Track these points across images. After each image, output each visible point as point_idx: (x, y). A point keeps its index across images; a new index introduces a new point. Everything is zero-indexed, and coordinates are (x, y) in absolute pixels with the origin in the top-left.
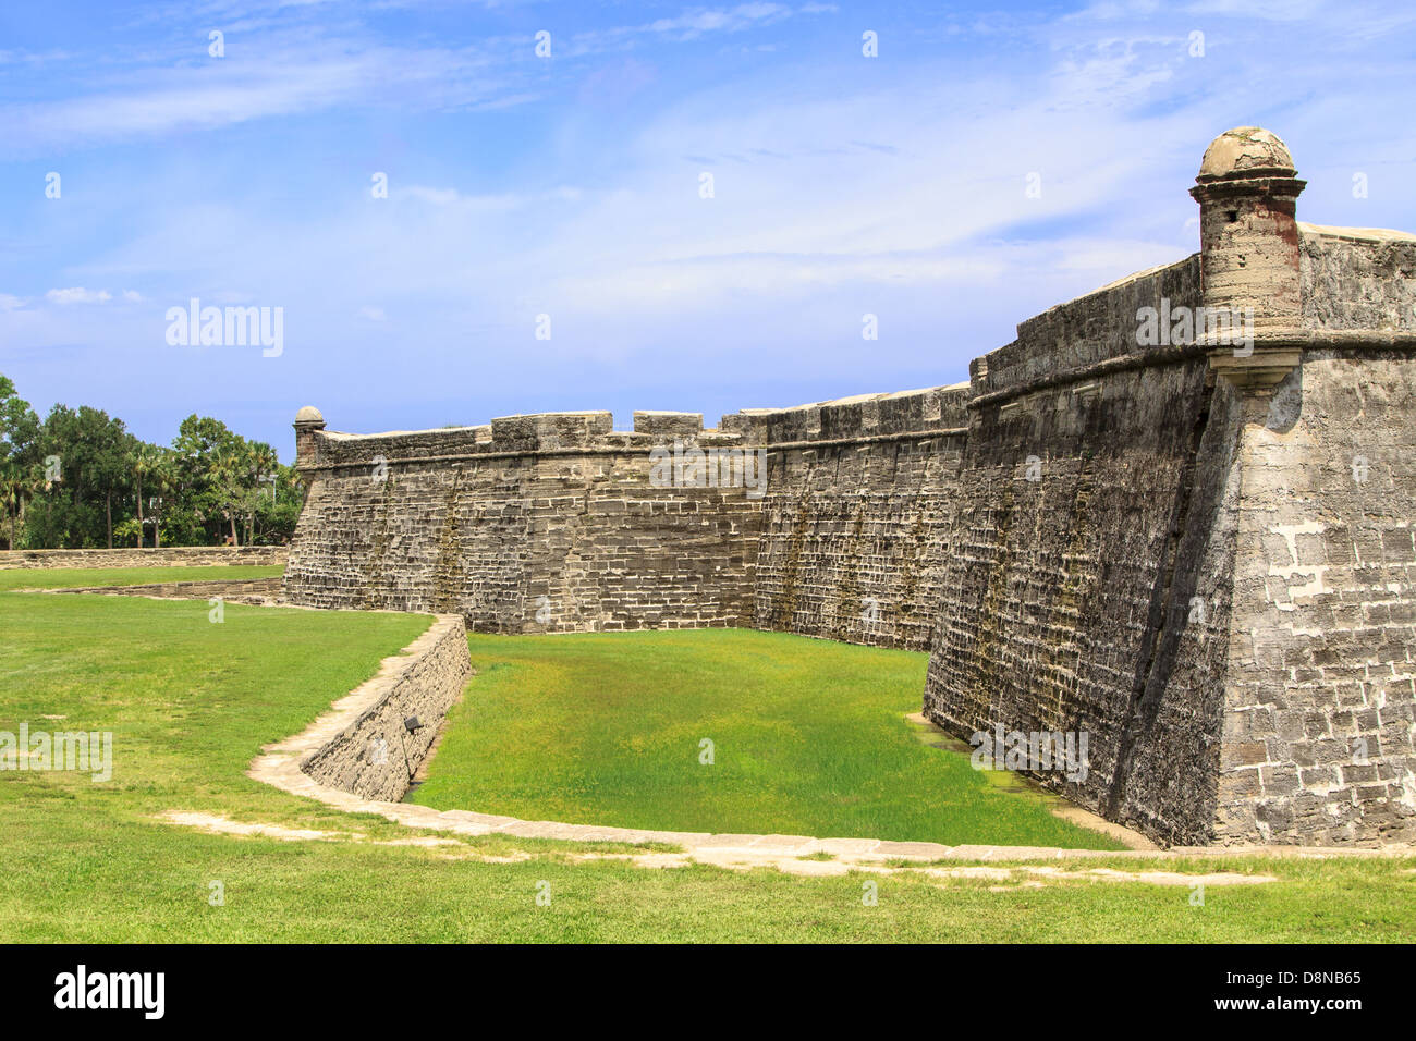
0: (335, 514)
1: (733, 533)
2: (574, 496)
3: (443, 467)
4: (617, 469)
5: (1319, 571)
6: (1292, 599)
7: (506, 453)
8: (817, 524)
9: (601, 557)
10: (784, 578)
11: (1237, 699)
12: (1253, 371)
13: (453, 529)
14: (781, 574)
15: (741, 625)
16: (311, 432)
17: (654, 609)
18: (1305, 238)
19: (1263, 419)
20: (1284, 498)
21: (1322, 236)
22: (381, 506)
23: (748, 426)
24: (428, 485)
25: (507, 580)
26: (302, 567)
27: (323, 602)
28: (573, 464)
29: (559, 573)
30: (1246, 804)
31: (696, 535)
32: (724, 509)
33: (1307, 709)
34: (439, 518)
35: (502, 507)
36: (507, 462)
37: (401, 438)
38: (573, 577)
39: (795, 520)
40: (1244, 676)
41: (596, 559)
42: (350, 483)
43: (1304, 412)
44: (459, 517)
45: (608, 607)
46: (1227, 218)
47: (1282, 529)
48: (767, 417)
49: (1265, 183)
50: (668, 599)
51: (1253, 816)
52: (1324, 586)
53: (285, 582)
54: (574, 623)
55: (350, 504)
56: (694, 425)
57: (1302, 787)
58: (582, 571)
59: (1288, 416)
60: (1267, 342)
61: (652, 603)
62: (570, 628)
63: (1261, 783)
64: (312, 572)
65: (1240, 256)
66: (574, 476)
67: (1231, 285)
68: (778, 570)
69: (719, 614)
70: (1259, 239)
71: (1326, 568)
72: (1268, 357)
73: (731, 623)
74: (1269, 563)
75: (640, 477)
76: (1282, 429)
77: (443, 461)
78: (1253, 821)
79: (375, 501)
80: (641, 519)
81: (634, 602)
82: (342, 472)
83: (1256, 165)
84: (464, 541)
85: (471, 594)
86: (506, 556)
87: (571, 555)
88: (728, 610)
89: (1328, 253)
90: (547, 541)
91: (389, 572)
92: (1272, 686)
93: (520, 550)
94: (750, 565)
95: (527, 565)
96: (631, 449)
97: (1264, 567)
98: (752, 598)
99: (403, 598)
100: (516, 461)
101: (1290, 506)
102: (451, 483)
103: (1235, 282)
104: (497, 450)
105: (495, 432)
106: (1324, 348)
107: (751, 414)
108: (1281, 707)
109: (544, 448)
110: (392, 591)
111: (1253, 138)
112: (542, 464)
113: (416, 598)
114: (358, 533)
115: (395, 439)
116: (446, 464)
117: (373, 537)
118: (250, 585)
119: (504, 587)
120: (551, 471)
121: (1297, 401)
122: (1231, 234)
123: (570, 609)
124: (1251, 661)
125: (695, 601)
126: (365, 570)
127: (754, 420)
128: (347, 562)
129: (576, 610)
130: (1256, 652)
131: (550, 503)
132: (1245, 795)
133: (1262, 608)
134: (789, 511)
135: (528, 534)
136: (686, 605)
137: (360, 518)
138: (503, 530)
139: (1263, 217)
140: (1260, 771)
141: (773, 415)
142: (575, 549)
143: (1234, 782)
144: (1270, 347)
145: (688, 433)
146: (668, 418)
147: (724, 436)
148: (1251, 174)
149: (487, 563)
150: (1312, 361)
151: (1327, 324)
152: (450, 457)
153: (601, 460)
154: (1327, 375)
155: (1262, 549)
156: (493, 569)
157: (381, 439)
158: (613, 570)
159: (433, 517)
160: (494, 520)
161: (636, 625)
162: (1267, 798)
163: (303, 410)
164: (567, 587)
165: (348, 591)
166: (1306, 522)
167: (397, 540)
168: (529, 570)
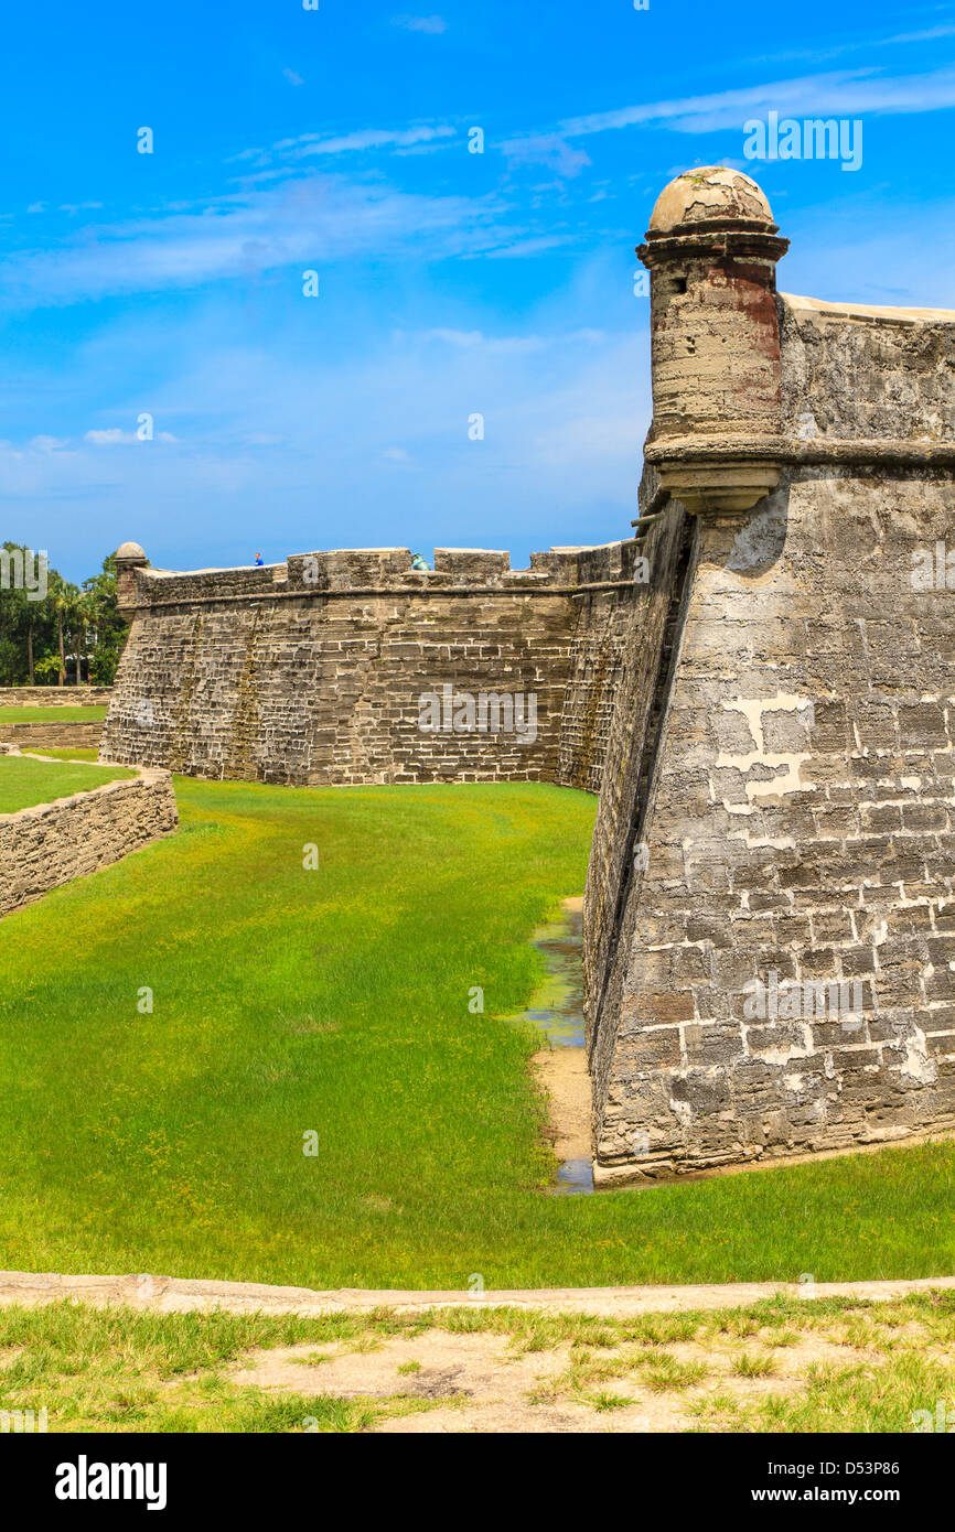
0: (151, 655)
1: (538, 680)
2: (366, 639)
3: (246, 607)
4: (414, 611)
5: (795, 761)
6: (751, 798)
7: (300, 593)
8: (614, 671)
9: (394, 704)
10: (584, 729)
11: (653, 934)
12: (707, 494)
13: (252, 672)
14: (581, 725)
15: (545, 780)
16: (132, 570)
17: (450, 761)
18: (797, 316)
19: (725, 557)
20: (749, 663)
21: (823, 314)
22: (189, 648)
23: (556, 565)
24: (232, 626)
25: (297, 727)
26: (121, 710)
27: (138, 747)
28: (366, 605)
29: (347, 721)
30: (655, 1078)
31: (497, 682)
32: (528, 654)
33: (764, 947)
34: (239, 661)
35: (295, 650)
36: (301, 602)
37: (208, 575)
38: (363, 725)
39: (596, 667)
40: (665, 903)
41: (388, 707)
42: (164, 622)
43: (787, 549)
44: (256, 660)
45: (400, 757)
46: (676, 288)
47: (740, 705)
48: (577, 555)
49: (721, 240)
50: (465, 750)
51: (666, 1094)
52: (802, 780)
53: (106, 725)
54: (363, 775)
55: (164, 644)
56: (498, 564)
57: (746, 1053)
58: (372, 719)
59: (763, 553)
60: (719, 453)
61: (448, 754)
62: (359, 780)
63: (683, 1047)
64: (129, 715)
65: (689, 339)
66: (366, 618)
67: (677, 377)
68: (580, 720)
69: (520, 767)
70: (714, 315)
71: (807, 756)
72: (723, 474)
73: (533, 776)
74: (718, 751)
75: (437, 619)
76: (752, 572)
77: (246, 600)
78: (665, 1101)
79: (185, 642)
80: (438, 664)
81: (428, 753)
82: (158, 612)
83: (710, 215)
84: (260, 685)
85: (264, 742)
86: (297, 702)
87: (361, 702)
88: (530, 762)
89: (832, 337)
90: (335, 687)
91: (195, 717)
92: (710, 916)
93: (308, 696)
94: (555, 714)
95: (315, 712)
96: (428, 589)
97: (710, 756)
98: (555, 750)
99: (206, 744)
100: (308, 602)
101: (757, 674)
102: (251, 624)
103: (682, 374)
104: (292, 589)
105: (290, 570)
106: (823, 463)
107: (560, 553)
108: (722, 944)
109: (335, 587)
110: (196, 737)
111: (711, 180)
112: (332, 605)
113: (216, 745)
114: (169, 675)
115: (203, 577)
116: (246, 604)
117: (182, 680)
118: (90, 727)
119: (294, 735)
120: (341, 612)
121: (778, 534)
122: (678, 308)
123: (358, 760)
124: (679, 883)
125: (494, 753)
126: (175, 715)
127: (563, 558)
128: (159, 706)
129: (365, 761)
130: (688, 870)
131: (340, 646)
132: (656, 1066)
133: (703, 811)
134: (592, 658)
135: (317, 679)
136: (485, 757)
137: (172, 660)
138: (295, 674)
139: (719, 285)
140: (682, 1032)
141: (582, 553)
142: (365, 695)
143: (640, 1048)
144: (726, 461)
145: (491, 572)
146: (470, 556)
147: (531, 575)
148: (703, 227)
149: (279, 710)
150: (806, 480)
151: (828, 433)
152: (251, 596)
153: (396, 600)
154: (829, 498)
155: (709, 731)
156: (284, 716)
157: (191, 577)
158: (407, 719)
159: (235, 660)
160: (287, 664)
161: (430, 778)
162: (690, 1069)
163: (124, 546)
164: (356, 736)
165: (159, 736)
166: (780, 694)
167: (203, 683)
168: (316, 717)
